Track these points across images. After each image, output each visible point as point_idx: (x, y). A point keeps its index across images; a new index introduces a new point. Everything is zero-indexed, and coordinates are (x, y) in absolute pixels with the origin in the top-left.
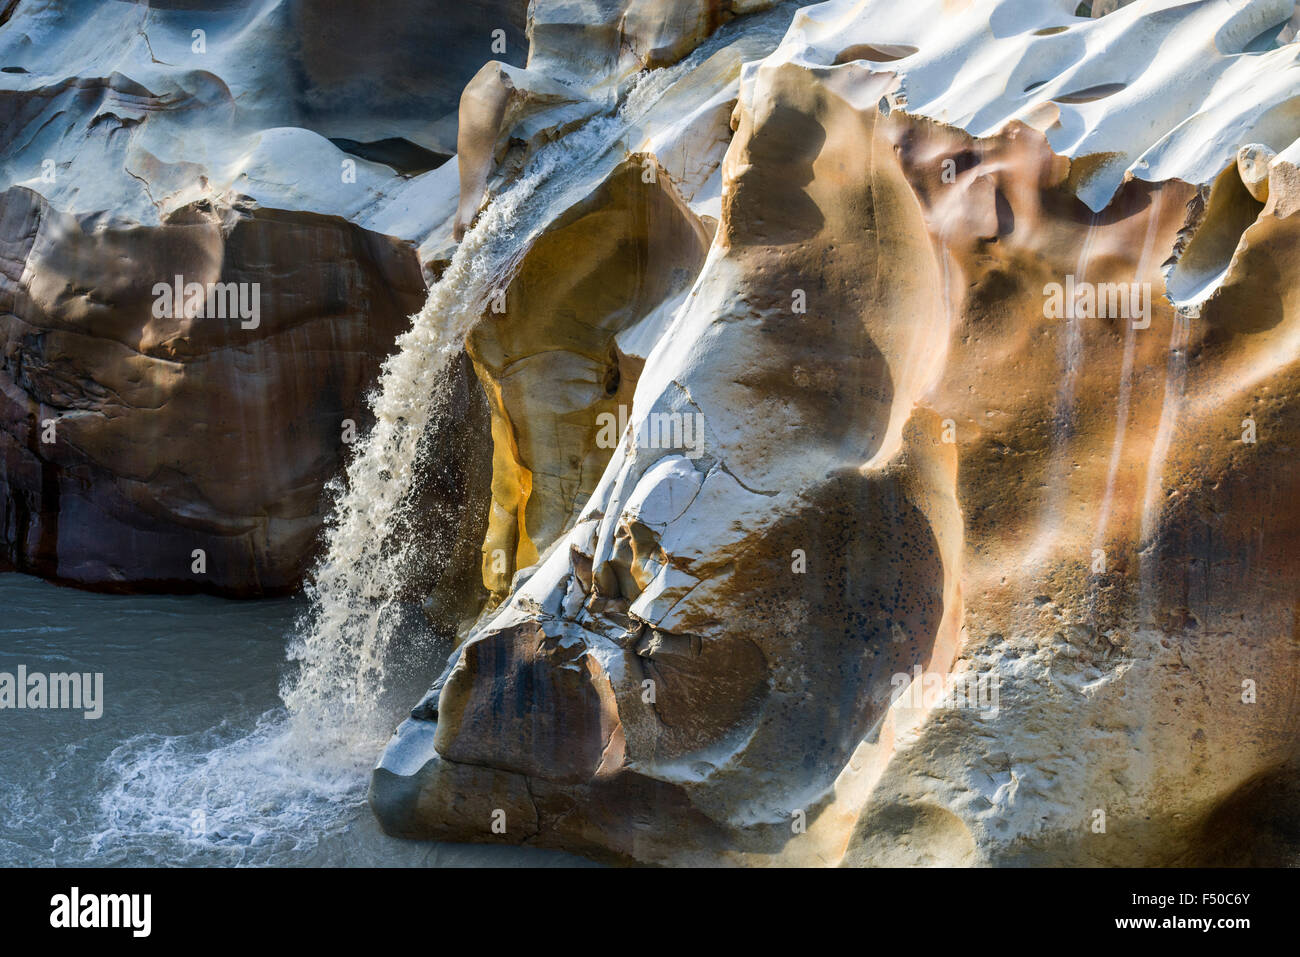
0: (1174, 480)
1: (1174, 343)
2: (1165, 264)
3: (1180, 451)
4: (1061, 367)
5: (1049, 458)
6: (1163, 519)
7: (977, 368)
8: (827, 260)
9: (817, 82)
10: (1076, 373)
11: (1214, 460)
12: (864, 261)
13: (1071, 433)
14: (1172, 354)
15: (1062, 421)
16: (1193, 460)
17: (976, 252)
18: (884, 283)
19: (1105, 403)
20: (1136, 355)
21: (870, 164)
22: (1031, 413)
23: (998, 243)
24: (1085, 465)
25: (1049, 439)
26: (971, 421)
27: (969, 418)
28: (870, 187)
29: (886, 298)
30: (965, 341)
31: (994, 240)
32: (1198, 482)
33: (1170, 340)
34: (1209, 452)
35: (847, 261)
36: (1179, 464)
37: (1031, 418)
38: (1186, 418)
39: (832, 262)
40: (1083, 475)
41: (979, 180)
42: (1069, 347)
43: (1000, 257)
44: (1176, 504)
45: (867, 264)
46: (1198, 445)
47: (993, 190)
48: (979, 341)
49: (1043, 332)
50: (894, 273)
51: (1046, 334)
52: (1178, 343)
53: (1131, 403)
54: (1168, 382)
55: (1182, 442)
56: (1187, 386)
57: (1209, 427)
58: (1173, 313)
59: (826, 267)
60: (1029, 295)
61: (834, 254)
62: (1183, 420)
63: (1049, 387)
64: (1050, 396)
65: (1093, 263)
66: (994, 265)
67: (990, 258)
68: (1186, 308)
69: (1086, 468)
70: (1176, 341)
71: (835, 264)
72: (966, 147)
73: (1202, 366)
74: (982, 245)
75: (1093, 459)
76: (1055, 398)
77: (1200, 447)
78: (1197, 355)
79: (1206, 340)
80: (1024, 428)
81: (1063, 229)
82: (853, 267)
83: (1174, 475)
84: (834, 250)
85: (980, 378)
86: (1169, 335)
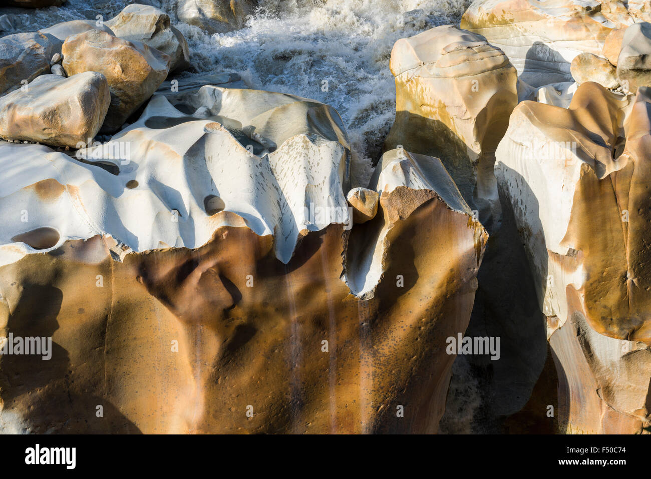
0: (380, 400)
1: (361, 320)
2: (342, 275)
3: (381, 380)
4: (289, 367)
5: (291, 428)
6: (374, 427)
7: (231, 395)
8: (70, 382)
9: (54, 260)
10: (299, 367)
11: (403, 376)
12: (95, 372)
13: (302, 406)
14: (361, 327)
15: (295, 401)
16: (391, 381)
17: (223, 319)
18: (111, 380)
19: (320, 376)
20: (338, 338)
21: (111, 298)
22: (276, 406)
23: (236, 307)
24: (313, 421)
25: (289, 416)
26: (240, 429)
27: (238, 428)
28: (107, 316)
29: (114, 390)
30: (217, 383)
31: (233, 306)
32: (395, 393)
33: (358, 319)
34: (399, 372)
35: (83, 376)
36: (382, 388)
37: (277, 408)
38: (379, 360)
39: (73, 382)
40: (314, 428)
41: (205, 275)
42: (293, 353)
43: (240, 315)
44: (382, 414)
45: (97, 373)
46: (391, 371)
47: (217, 277)
48: (227, 378)
49: (274, 351)
50: (117, 370)
51: (276, 351)
52: (364, 319)
53: (337, 369)
54: (360, 345)
55: (381, 375)
56: (373, 341)
57: (397, 357)
58: (357, 302)
59: (70, 387)
60: (261, 332)
61: (73, 376)
62: (377, 362)
63: (284, 383)
64: (286, 389)
65: (298, 294)
66: (237, 322)
67: (233, 319)
68: (364, 295)
69: (314, 423)
70: (362, 317)
71: (75, 382)
72: (187, 259)
73: (379, 325)
74: (226, 313)
75: (318, 415)
76: (289, 389)
77: (393, 372)
78: (376, 320)
79: (379, 309)
80: (273, 416)
81: (272, 282)
82: (88, 379)
83: (379, 397)
84: (73, 372)
85: (236, 400)
86: (357, 316)
